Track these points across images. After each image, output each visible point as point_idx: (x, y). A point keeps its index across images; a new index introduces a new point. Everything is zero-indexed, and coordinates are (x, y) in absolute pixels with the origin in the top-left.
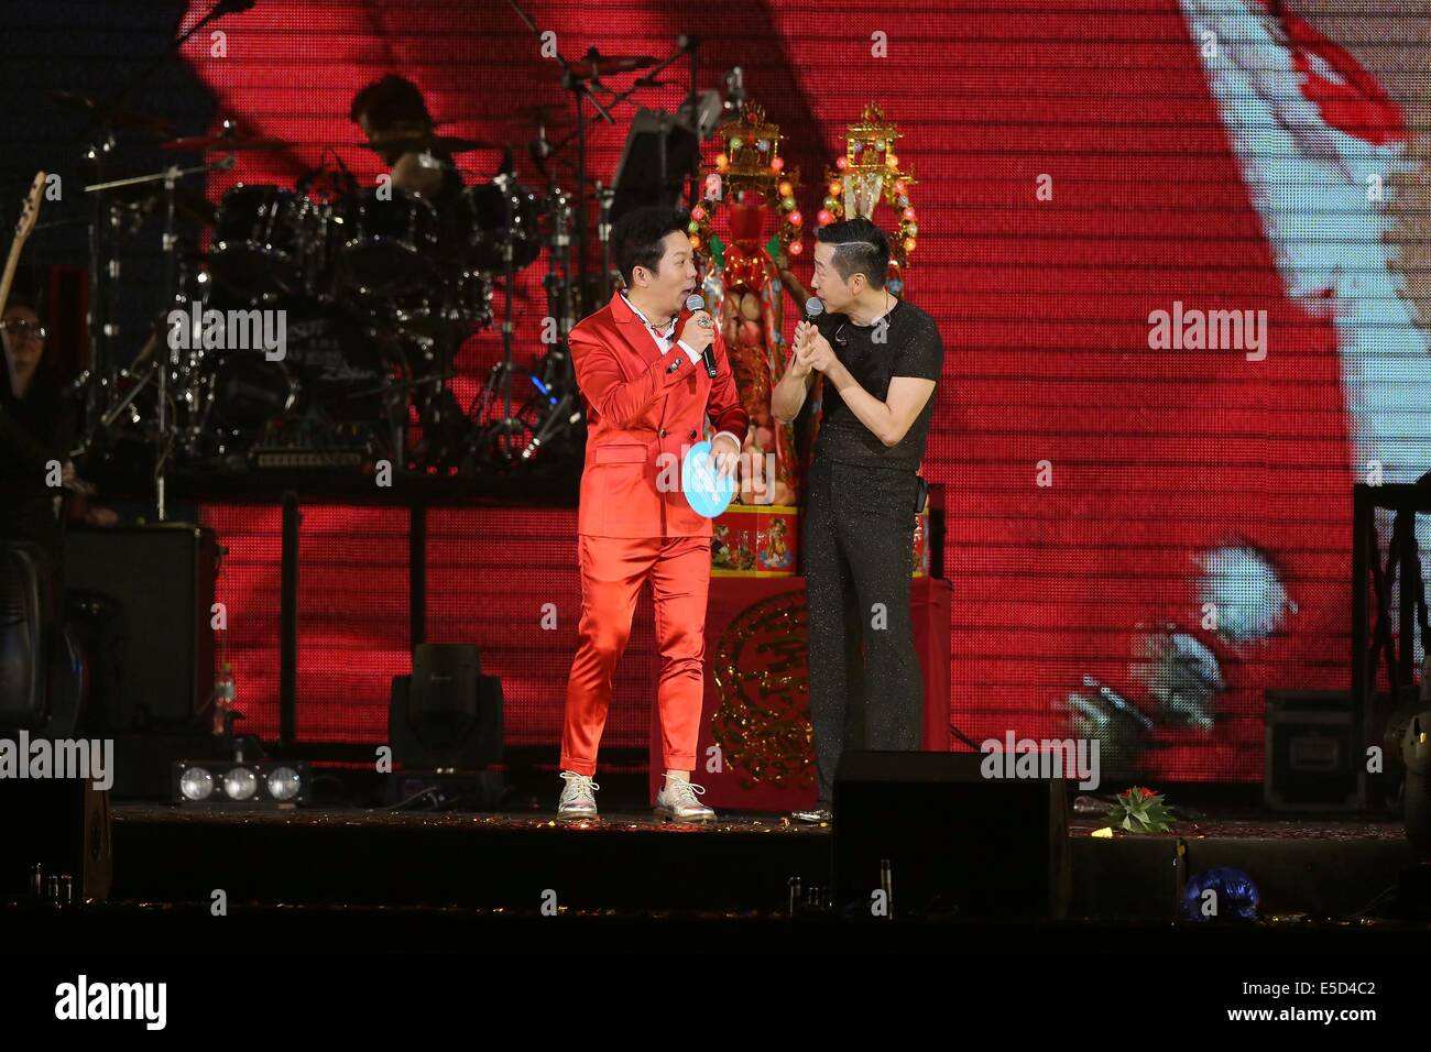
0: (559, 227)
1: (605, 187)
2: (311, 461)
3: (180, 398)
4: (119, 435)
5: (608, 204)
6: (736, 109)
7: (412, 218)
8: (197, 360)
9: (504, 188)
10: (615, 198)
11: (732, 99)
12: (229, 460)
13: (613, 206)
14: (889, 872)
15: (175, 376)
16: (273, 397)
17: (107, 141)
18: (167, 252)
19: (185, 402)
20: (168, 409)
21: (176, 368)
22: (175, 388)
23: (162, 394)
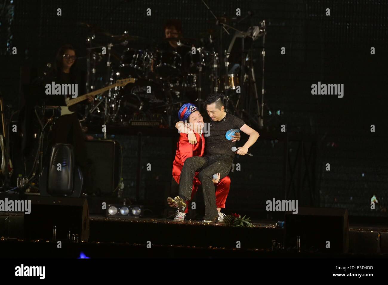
0: (214, 63)
1: (227, 52)
2: (145, 124)
3: (111, 106)
4: (94, 116)
5: (228, 56)
6: (263, 31)
7: (175, 59)
8: (116, 96)
9: (200, 51)
10: (230, 55)
11: (262, 29)
12: (124, 123)
13: (229, 57)
14: (299, 239)
15: (109, 100)
16: (136, 107)
17: (93, 36)
18: (108, 67)
19: (112, 107)
20: (108, 109)
21: (110, 98)
22: (110, 103)
23: (106, 105)
